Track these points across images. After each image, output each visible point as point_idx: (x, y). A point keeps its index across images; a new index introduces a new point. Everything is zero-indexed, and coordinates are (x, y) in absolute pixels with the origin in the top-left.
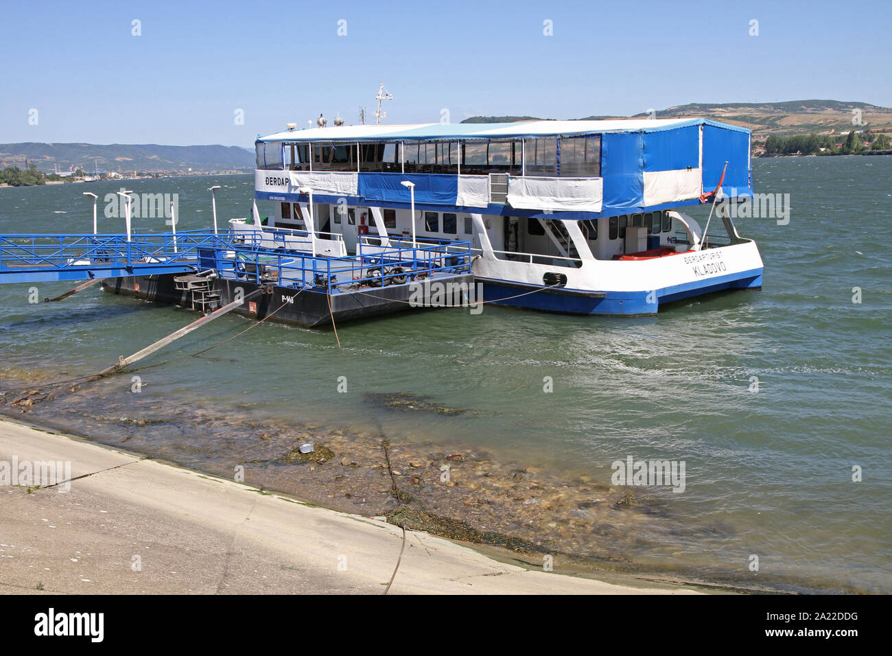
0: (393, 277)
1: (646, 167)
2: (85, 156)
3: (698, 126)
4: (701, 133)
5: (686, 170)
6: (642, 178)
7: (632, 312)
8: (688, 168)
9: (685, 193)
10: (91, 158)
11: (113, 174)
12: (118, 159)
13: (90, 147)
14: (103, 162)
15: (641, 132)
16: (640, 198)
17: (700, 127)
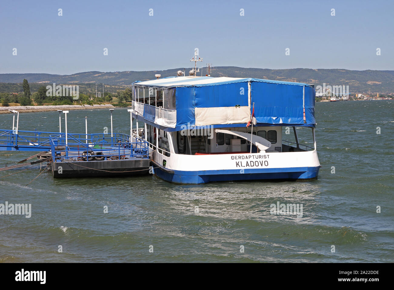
0: (95, 156)
1: (197, 105)
2: (343, 80)
3: (248, 82)
4: (249, 86)
5: (235, 107)
6: (194, 111)
7: (185, 182)
8: (236, 106)
9: (233, 120)
10: (347, 81)
11: (360, 95)
12: (369, 83)
13: (347, 72)
14: (356, 85)
15: (194, 87)
16: (193, 122)
17: (249, 83)
